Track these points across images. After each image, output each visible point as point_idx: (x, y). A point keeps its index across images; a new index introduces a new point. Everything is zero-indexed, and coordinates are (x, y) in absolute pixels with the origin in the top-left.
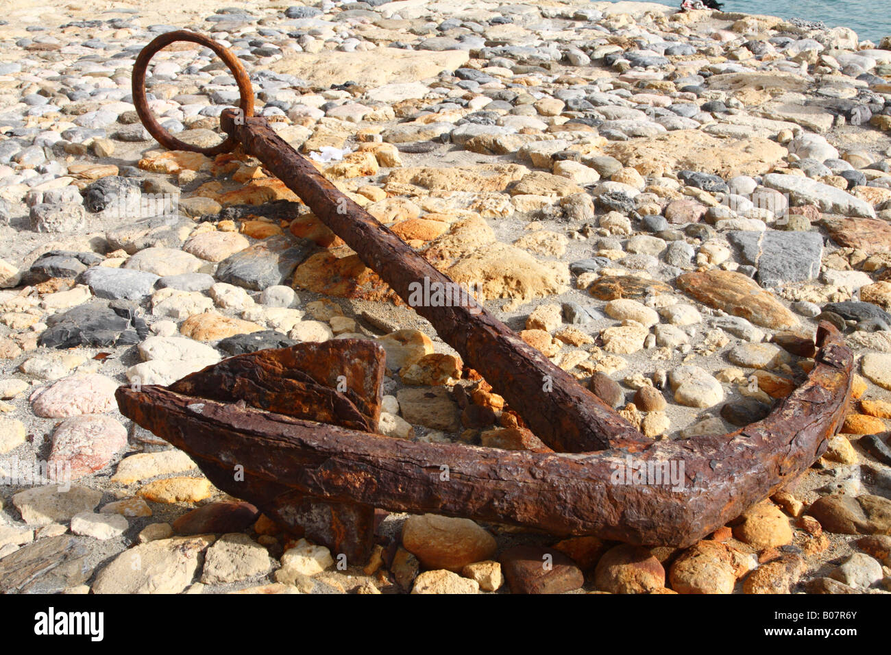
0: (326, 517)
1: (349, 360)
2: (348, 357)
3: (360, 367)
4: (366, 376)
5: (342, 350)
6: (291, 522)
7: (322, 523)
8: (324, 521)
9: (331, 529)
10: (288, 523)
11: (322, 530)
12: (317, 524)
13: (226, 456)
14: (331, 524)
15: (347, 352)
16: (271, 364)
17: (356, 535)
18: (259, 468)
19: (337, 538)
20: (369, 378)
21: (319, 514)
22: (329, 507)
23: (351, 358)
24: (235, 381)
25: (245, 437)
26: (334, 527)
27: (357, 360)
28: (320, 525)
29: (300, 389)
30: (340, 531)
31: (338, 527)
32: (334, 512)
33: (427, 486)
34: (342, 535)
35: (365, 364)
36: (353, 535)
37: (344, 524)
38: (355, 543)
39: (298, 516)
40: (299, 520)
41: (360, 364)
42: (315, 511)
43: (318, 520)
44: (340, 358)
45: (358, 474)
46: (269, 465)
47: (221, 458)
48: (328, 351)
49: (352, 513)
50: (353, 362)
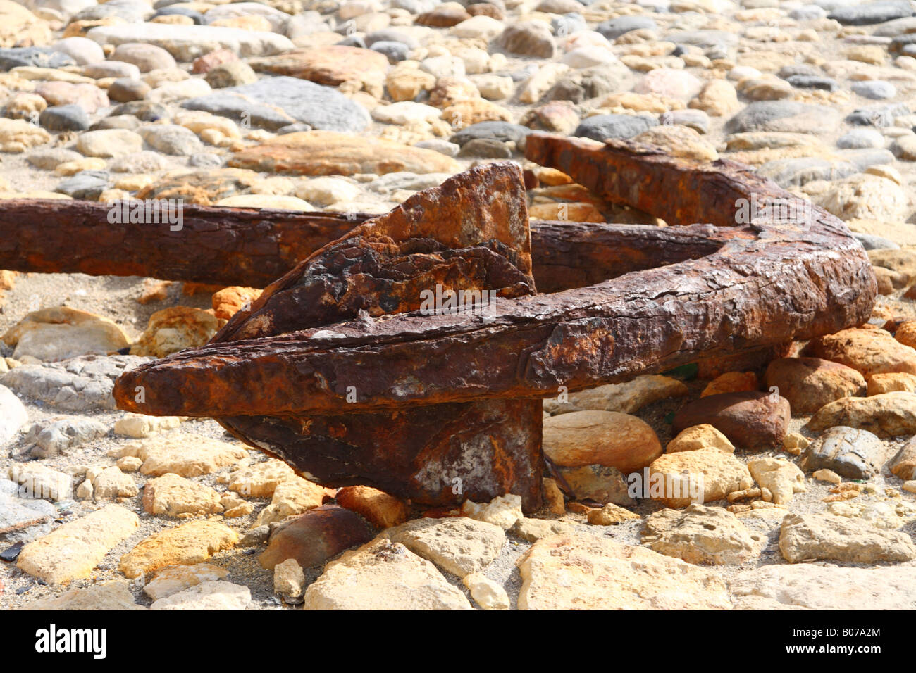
0: (485, 456)
1: (486, 198)
2: (484, 193)
3: (501, 204)
4: (511, 214)
5: (474, 186)
6: (436, 487)
7: (480, 468)
8: (482, 463)
9: (494, 471)
10: (432, 491)
11: (482, 478)
12: (474, 473)
13: (404, 387)
14: (493, 463)
15: (481, 187)
16: (381, 241)
17: (529, 465)
18: (460, 383)
19: (506, 481)
20: (516, 216)
21: (474, 455)
22: (487, 438)
23: (488, 194)
24: (346, 283)
25: (433, 342)
26: (498, 466)
27: (496, 194)
28: (479, 471)
29: (437, 263)
30: (508, 469)
31: (504, 464)
32: (495, 443)
33: (665, 322)
34: (512, 472)
35: (507, 196)
36: (526, 465)
37: (511, 454)
38: (528, 478)
39: (445, 472)
40: (446, 479)
41: (500, 199)
42: (468, 453)
43: (475, 465)
44: (473, 198)
45: (593, 335)
46: (474, 372)
47: (395, 395)
48: (457, 194)
49: (520, 431)
50: (491, 198)
